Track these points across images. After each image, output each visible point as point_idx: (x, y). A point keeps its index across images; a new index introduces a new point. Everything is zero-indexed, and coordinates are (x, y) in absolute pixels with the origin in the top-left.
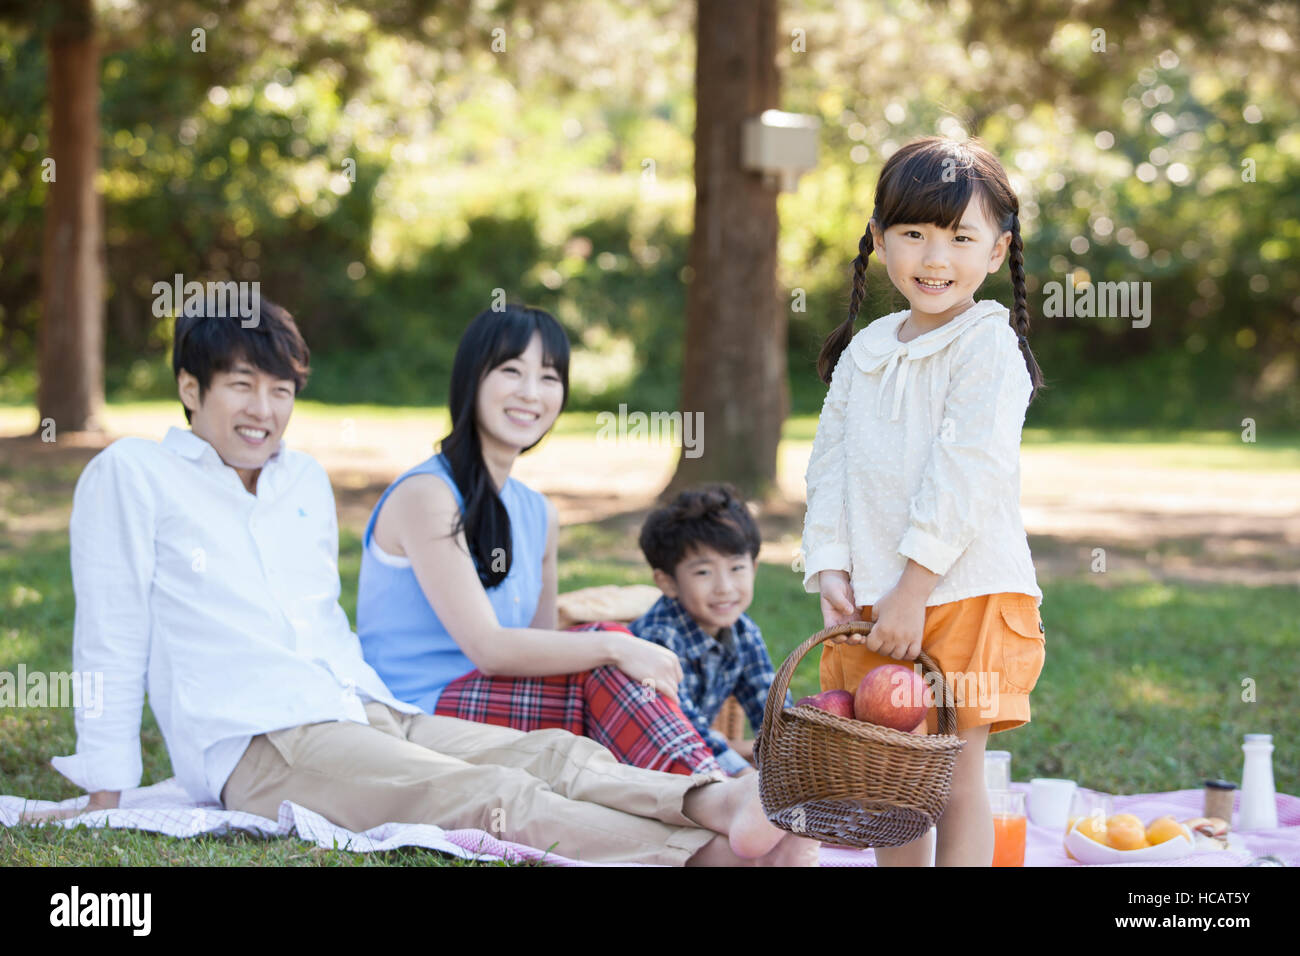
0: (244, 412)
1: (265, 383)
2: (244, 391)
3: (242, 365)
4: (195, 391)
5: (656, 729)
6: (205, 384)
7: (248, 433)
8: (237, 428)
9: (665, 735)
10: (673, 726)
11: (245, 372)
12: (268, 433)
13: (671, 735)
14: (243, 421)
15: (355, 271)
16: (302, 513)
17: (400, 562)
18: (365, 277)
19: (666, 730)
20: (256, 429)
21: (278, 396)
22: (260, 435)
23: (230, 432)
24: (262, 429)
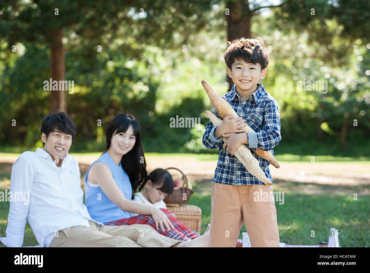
0: (57, 143)
1: (63, 135)
2: (57, 137)
3: (56, 130)
4: (45, 138)
5: (169, 234)
6: (47, 136)
7: (58, 148)
8: (55, 147)
9: (172, 235)
10: (174, 232)
11: (57, 132)
12: (64, 149)
13: (173, 235)
14: (57, 145)
15: (151, 114)
16: (71, 172)
17: (96, 186)
18: (154, 116)
19: (172, 234)
20: (60, 147)
21: (67, 139)
22: (61, 149)
23: (53, 148)
24: (62, 148)
